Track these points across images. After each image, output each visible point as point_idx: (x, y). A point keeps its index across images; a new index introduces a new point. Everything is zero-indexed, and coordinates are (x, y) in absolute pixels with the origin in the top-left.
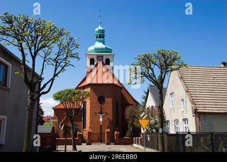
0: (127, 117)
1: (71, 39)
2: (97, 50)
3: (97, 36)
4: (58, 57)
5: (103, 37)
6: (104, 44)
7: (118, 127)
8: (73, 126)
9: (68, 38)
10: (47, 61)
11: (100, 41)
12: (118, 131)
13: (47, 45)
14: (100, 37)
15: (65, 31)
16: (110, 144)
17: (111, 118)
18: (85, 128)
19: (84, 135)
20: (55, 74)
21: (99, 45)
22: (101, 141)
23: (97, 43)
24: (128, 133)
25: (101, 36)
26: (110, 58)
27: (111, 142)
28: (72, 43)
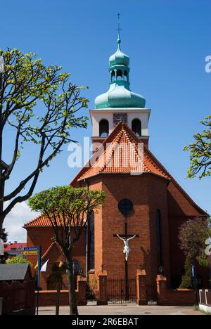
0: (184, 246)
1: (72, 89)
2: (113, 101)
3: (113, 72)
4: (45, 125)
5: (126, 73)
6: (128, 89)
7: (162, 265)
8: (71, 265)
9: (67, 88)
10: (24, 134)
11: (119, 83)
12: (163, 274)
13: (25, 103)
14: (119, 73)
15: (59, 73)
16: (146, 304)
17: (146, 244)
18: (93, 268)
19: (91, 284)
20: (40, 161)
21: (118, 91)
22: (127, 296)
23: (113, 86)
24: (186, 279)
25: (121, 72)
26: (142, 118)
27: (148, 300)
28: (73, 97)
